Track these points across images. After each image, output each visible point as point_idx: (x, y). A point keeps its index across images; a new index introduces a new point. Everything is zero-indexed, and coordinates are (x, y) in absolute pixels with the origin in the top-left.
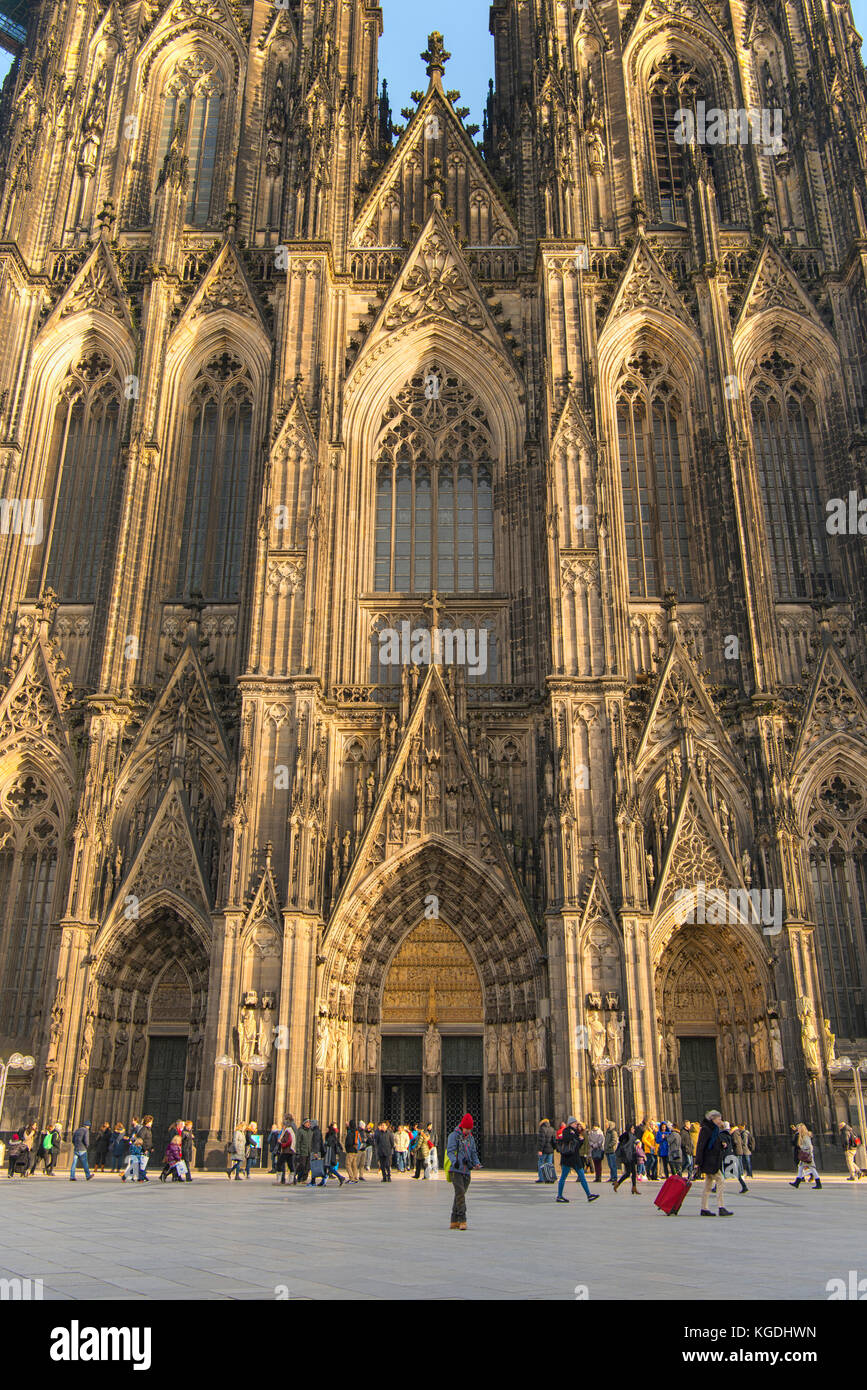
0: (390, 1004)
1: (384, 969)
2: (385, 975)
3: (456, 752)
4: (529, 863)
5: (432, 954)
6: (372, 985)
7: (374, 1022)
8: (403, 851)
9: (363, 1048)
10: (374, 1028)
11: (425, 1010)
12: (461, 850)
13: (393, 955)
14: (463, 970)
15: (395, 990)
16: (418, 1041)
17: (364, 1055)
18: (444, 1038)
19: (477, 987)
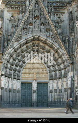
0: (23, 76)
1: (22, 69)
2: (22, 70)
3: (44, 15)
4: (67, 41)
5: (35, 66)
6: (18, 72)
7: (19, 79)
8: (27, 38)
9: (16, 84)
10: (19, 81)
11: (33, 78)
12: (45, 38)
13: (24, 66)
14: (43, 70)
15: (24, 74)
16: (31, 83)
17: (16, 85)
18: (38, 83)
19: (47, 73)
